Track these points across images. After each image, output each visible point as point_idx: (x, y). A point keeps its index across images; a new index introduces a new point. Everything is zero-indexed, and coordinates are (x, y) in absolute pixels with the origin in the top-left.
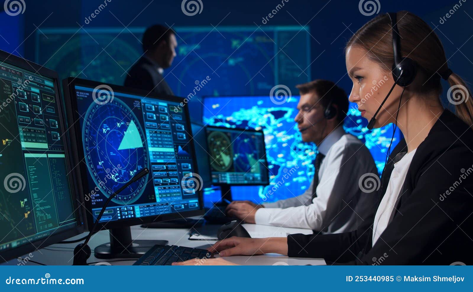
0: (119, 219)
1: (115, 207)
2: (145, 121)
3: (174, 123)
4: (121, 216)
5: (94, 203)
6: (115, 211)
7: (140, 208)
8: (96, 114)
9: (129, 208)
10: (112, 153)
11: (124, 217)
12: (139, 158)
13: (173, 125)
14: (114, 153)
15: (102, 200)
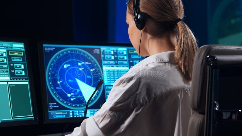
0: (71, 118)
1: (69, 111)
2: (103, 60)
3: (131, 60)
4: (73, 115)
5: (52, 108)
6: (68, 113)
7: (90, 112)
8: (60, 59)
9: (80, 111)
10: (70, 81)
11: (75, 116)
12: (94, 82)
13: (131, 61)
14: (72, 80)
15: (58, 106)
